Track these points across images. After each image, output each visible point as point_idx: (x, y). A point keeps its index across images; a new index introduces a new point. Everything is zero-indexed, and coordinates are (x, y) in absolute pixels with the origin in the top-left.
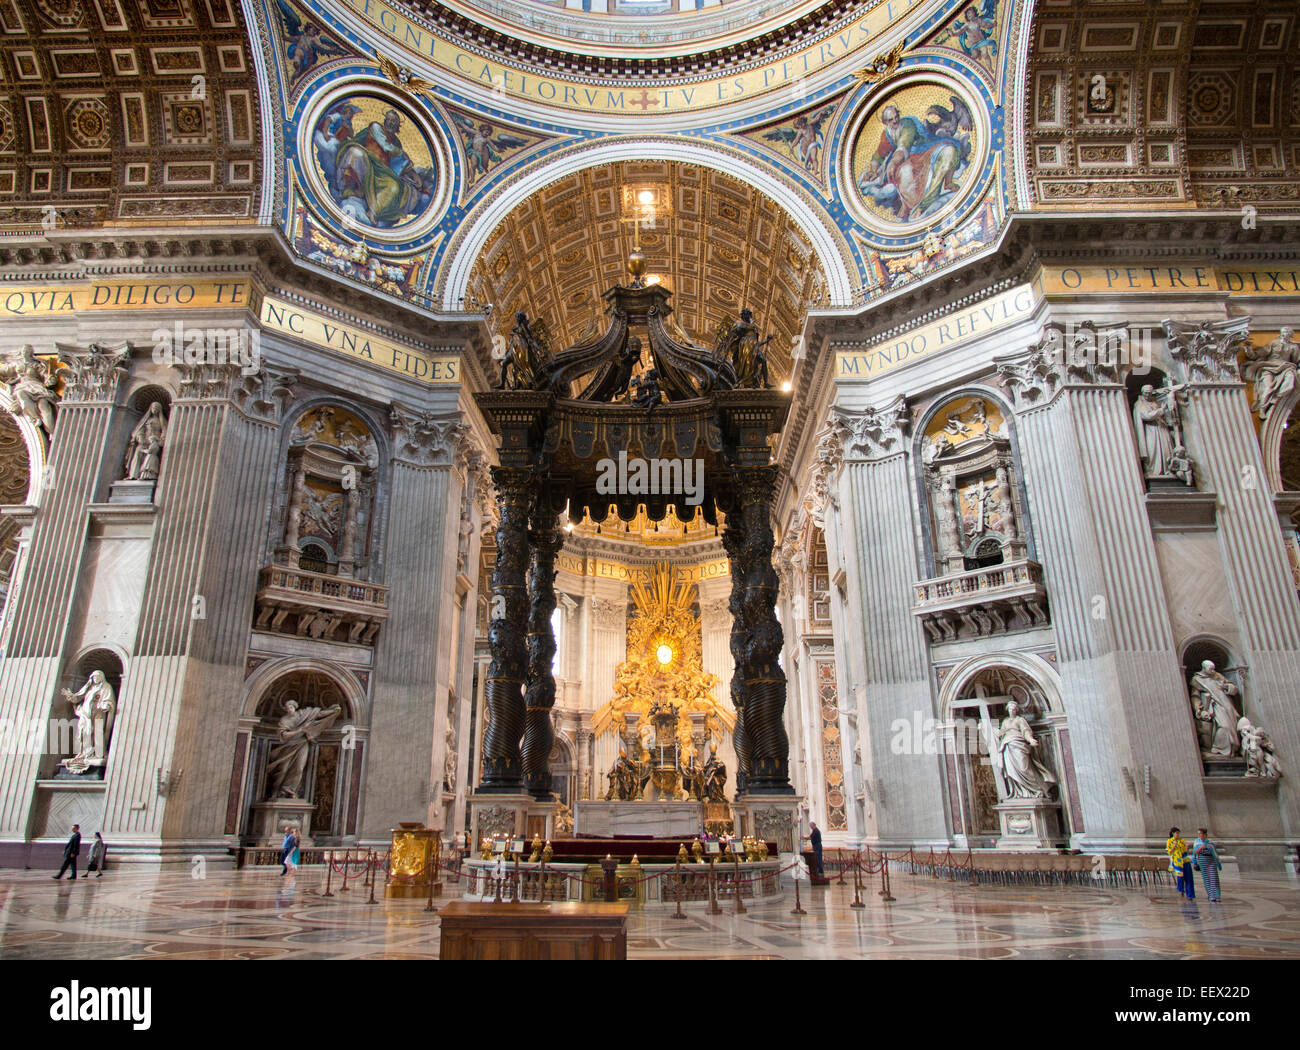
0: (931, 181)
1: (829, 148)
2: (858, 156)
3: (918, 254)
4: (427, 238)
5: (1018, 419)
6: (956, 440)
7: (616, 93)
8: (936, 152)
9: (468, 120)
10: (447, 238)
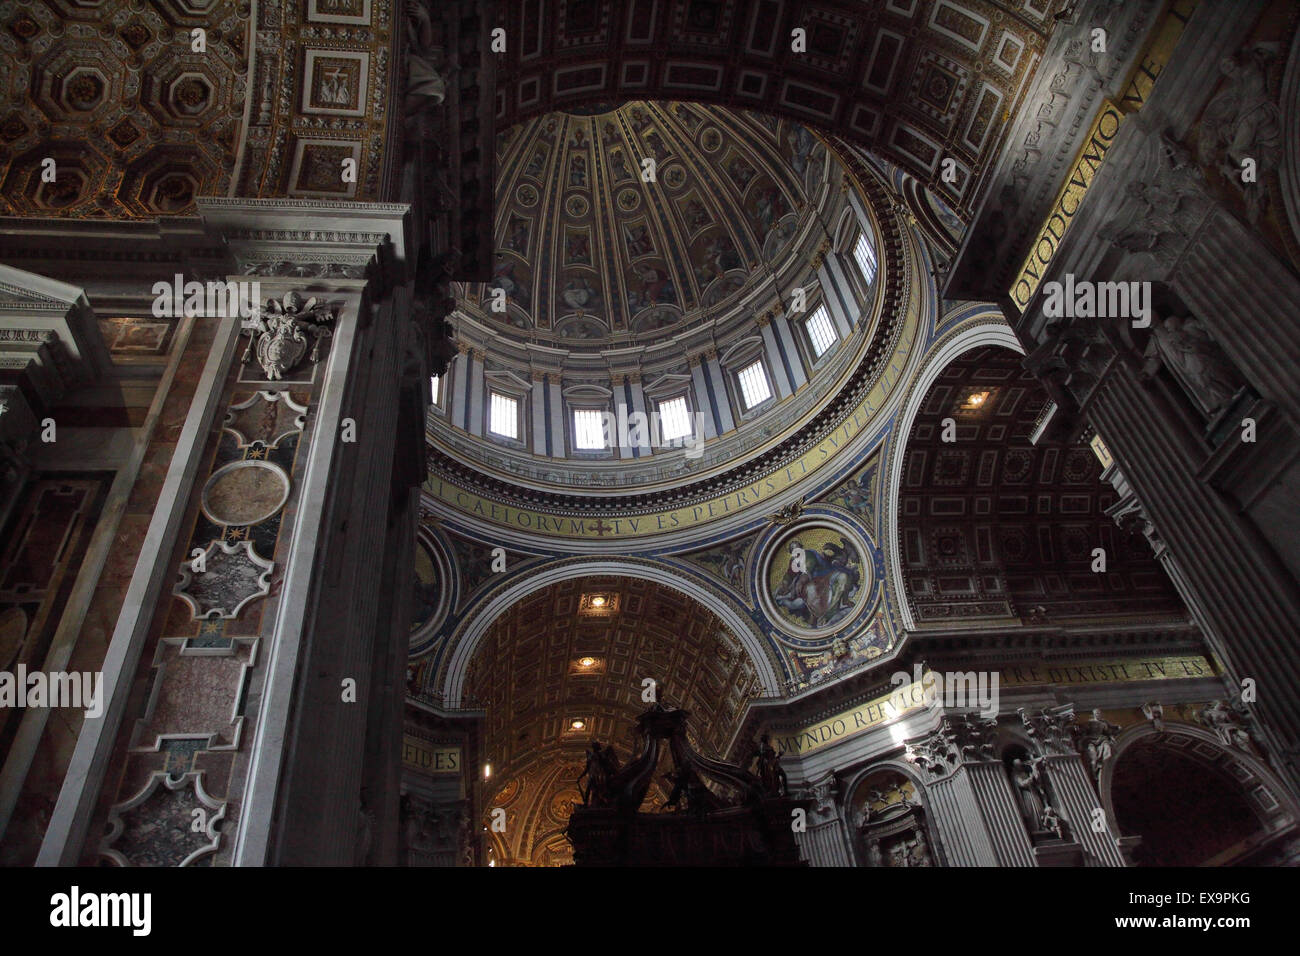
0: (832, 598)
1: (749, 569)
2: (773, 576)
3: (828, 654)
4: (431, 642)
5: (928, 789)
6: (880, 807)
7: (577, 521)
8: (833, 577)
9: (466, 545)
10: (445, 642)
